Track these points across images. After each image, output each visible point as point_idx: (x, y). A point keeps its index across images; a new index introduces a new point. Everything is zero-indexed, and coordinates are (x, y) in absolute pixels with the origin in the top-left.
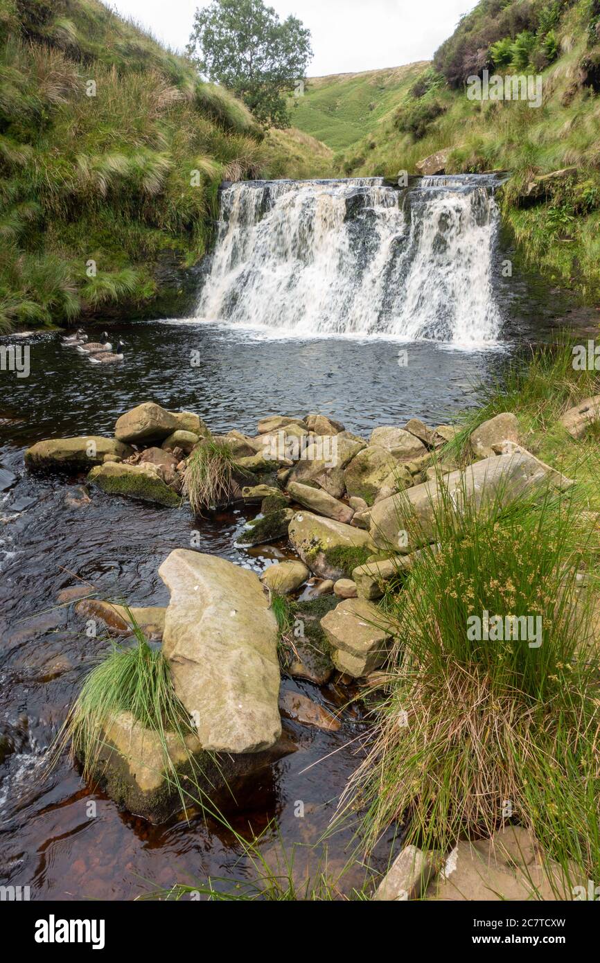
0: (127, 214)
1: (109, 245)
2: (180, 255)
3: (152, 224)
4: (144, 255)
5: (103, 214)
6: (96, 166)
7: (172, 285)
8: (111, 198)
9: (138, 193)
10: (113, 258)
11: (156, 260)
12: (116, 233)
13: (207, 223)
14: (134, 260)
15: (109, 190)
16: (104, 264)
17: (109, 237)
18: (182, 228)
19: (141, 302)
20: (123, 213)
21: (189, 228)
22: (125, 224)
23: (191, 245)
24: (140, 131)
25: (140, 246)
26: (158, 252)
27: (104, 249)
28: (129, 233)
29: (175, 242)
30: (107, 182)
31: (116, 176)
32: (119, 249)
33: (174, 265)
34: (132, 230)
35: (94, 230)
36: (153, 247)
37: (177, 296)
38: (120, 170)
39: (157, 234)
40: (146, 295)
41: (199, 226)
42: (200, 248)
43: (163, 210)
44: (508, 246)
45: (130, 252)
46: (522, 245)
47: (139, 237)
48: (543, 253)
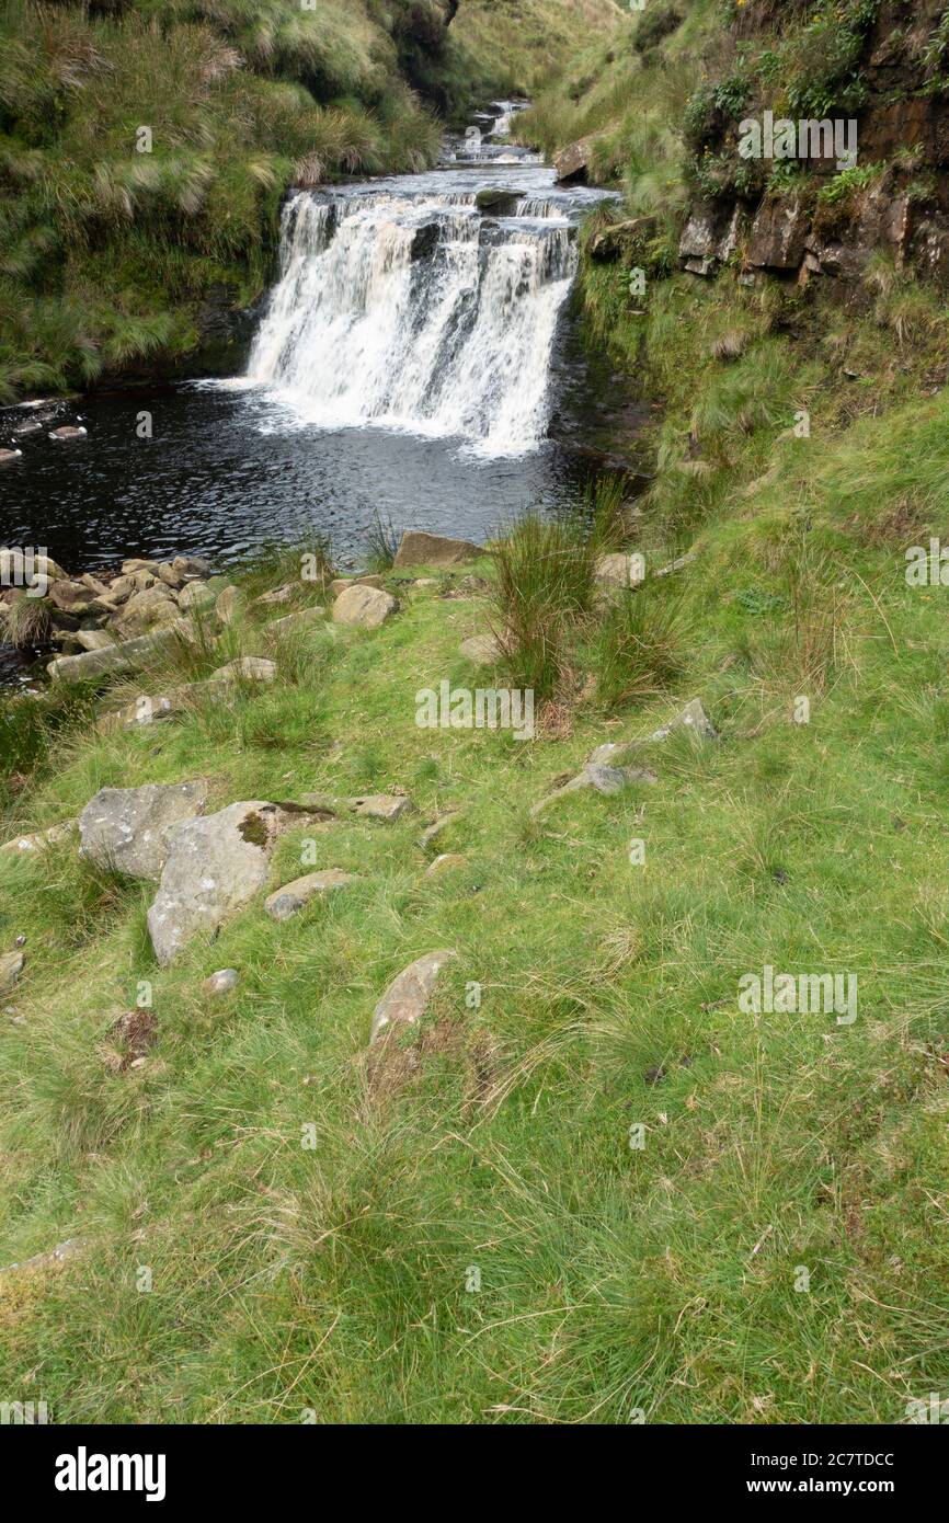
0: (164, 240)
1: (145, 277)
2: (233, 290)
3: (195, 250)
4: (188, 291)
5: (133, 239)
6: (119, 178)
7: (220, 332)
8: (140, 219)
9: (175, 211)
10: (148, 298)
11: (203, 299)
12: (152, 264)
13: (265, 249)
14: (174, 300)
15: (136, 209)
16: (137, 305)
17: (142, 270)
18: (234, 257)
19: (180, 357)
20: (158, 238)
21: (242, 255)
22: (163, 252)
23: (247, 278)
24: (177, 122)
25: (183, 280)
26: (205, 286)
27: (136, 286)
28: (168, 262)
29: (227, 273)
30: (132, 201)
31: (141, 192)
32: (156, 286)
33: (225, 305)
34: (173, 259)
35: (124, 261)
36: (198, 281)
37: (226, 347)
38: (147, 183)
39: (205, 263)
40: (185, 348)
41: (253, 253)
42: (258, 282)
43: (207, 234)
44: (578, 313)
45: (170, 289)
46: (591, 313)
47: (181, 268)
48: (610, 327)
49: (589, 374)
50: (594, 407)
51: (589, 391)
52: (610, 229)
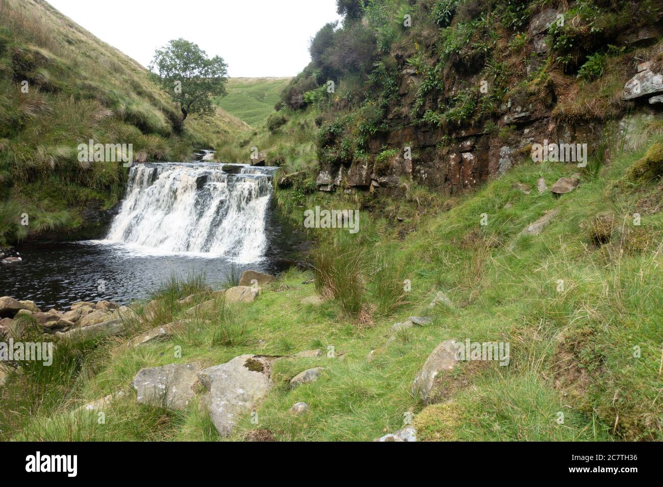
0: (68, 179)
1: (55, 195)
2: (102, 203)
3: (84, 184)
4: (78, 202)
5: (52, 178)
6: (50, 152)
7: (93, 220)
8: (57, 170)
9: (76, 167)
10: (56, 204)
11: (85, 205)
12: (60, 189)
13: (120, 185)
14: (70, 205)
15: (56, 165)
16: (49, 207)
17: (55, 192)
18: (104, 188)
19: (71, 230)
20: (65, 179)
21: (108, 188)
22: (67, 185)
23: (109, 197)
24: (81, 133)
25: (76, 197)
26: (87, 200)
27: (50, 198)
28: (69, 189)
29: (99, 195)
30: (55, 161)
31: (61, 158)
32: (61, 199)
33: (97, 208)
34: (71, 188)
35: (44, 188)
36: (84, 198)
37: (96, 227)
38: (64, 155)
39: (88, 191)
40: (75, 226)
41: (114, 187)
42: (115, 200)
43: (92, 178)
44: (275, 207)
45: (68, 201)
46: (281, 207)
47: (75, 192)
48: (290, 212)
49: (282, 231)
50: (287, 244)
51: (284, 237)
52: (287, 175)
